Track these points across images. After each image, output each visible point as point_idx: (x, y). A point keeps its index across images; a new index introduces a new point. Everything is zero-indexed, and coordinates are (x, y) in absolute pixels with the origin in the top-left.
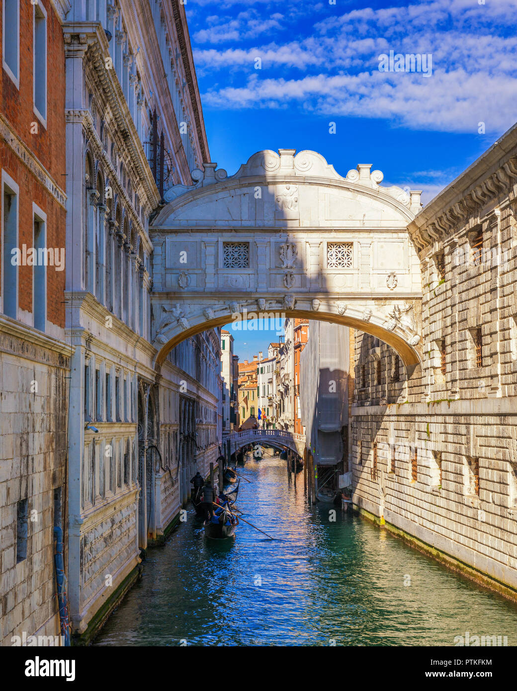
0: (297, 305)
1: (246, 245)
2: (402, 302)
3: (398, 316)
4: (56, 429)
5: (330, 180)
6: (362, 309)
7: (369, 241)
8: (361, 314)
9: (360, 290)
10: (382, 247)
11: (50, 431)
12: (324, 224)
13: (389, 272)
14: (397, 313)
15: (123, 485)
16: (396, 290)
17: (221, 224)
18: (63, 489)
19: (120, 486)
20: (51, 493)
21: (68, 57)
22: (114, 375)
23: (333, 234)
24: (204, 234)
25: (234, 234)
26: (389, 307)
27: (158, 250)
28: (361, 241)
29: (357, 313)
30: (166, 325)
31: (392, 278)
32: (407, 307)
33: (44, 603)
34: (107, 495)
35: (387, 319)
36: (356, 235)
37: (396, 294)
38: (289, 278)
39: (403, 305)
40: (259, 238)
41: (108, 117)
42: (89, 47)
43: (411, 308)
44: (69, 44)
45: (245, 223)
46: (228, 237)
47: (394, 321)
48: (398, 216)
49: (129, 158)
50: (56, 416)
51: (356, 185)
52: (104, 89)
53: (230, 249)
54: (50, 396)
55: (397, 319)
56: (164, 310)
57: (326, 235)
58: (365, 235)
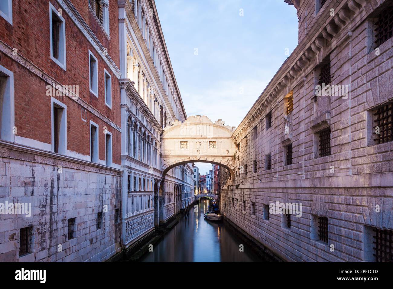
0: (201, 159)
1: (187, 142)
2: (230, 158)
4: (116, 192)
6: (219, 160)
7: (221, 141)
9: (218, 155)
10: (224, 142)
11: (113, 193)
13: (226, 149)
14: (228, 161)
15: (147, 208)
16: (229, 154)
17: (180, 136)
18: (119, 209)
19: (146, 208)
20: (114, 211)
21: (122, 89)
22: (142, 178)
23: (211, 139)
24: (175, 140)
25: (183, 139)
26: (226, 159)
28: (218, 141)
30: (165, 164)
31: (227, 151)
33: (111, 240)
34: (139, 210)
35: (225, 162)
38: (198, 151)
40: (190, 140)
41: (139, 107)
42: (127, 86)
43: (232, 160)
44: (121, 85)
47: (227, 163)
48: (229, 134)
50: (116, 189)
51: (217, 125)
52: (136, 98)
53: (182, 144)
54: (113, 184)
56: (164, 160)
57: (209, 139)
58: (220, 139)
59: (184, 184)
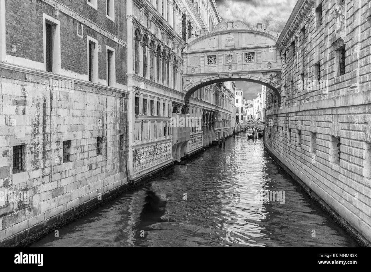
0: (233, 76)
1: (215, 56)
3: (271, 78)
4: (121, 116)
5: (246, 30)
6: (257, 76)
7: (261, 51)
8: (257, 78)
9: (257, 70)
10: (266, 53)
11: (117, 117)
12: (243, 47)
14: (271, 77)
15: (163, 136)
17: (206, 50)
18: (125, 135)
19: (161, 136)
20: (118, 136)
22: (155, 101)
23: (247, 50)
24: (200, 54)
25: (211, 53)
26: (268, 76)
27: (185, 60)
28: (257, 52)
29: (256, 78)
30: (188, 85)
31: (269, 64)
32: (275, 75)
33: (114, 169)
34: (151, 138)
35: (267, 80)
36: (256, 50)
37: (270, 70)
38: (230, 67)
39: (273, 74)
40: (220, 54)
41: (150, 17)
43: (277, 75)
45: (215, 49)
46: (209, 54)
47: (269, 80)
48: (273, 41)
49: (165, 29)
50: (120, 113)
51: (256, 31)
53: (210, 58)
54: (116, 106)
55: (271, 79)
56: (187, 80)
57: (244, 51)
58: (259, 49)
59: (219, 109)
